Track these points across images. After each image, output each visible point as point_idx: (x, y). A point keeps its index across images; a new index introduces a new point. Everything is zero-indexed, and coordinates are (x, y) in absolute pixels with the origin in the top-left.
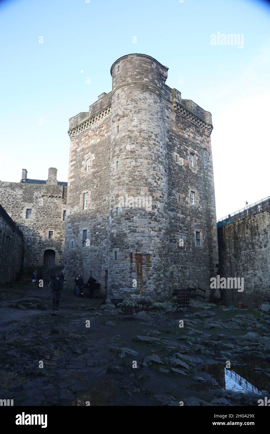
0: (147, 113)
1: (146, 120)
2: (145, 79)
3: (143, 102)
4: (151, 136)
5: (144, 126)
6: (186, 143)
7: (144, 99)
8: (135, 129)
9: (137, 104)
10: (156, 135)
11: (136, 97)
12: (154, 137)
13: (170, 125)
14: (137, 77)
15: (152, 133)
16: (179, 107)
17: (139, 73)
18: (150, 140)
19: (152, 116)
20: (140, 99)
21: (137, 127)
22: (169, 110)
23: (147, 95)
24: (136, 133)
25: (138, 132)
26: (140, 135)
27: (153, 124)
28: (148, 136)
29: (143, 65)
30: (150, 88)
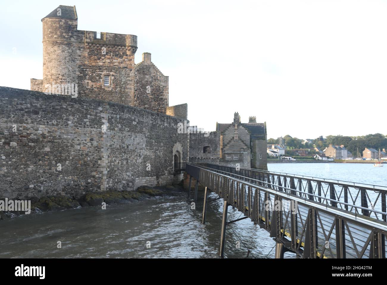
0: (56, 62)
1: (55, 67)
2: (54, 36)
3: (53, 54)
4: (58, 77)
5: (54, 72)
6: (100, 69)
7: (54, 52)
8: (48, 74)
9: (50, 55)
10: (63, 76)
11: (49, 51)
12: (60, 77)
13: (81, 61)
14: (50, 36)
15: (59, 74)
16: (90, 45)
17: (51, 32)
18: (58, 80)
19: (60, 63)
20: (51, 52)
21: (50, 72)
22: (82, 49)
23: (56, 48)
24: (49, 77)
25: (50, 76)
26: (51, 77)
27: (61, 68)
28: (56, 78)
29: (54, 25)
30: (59, 42)
